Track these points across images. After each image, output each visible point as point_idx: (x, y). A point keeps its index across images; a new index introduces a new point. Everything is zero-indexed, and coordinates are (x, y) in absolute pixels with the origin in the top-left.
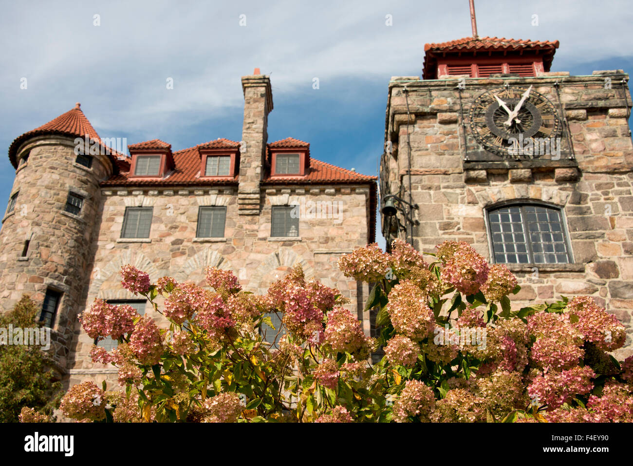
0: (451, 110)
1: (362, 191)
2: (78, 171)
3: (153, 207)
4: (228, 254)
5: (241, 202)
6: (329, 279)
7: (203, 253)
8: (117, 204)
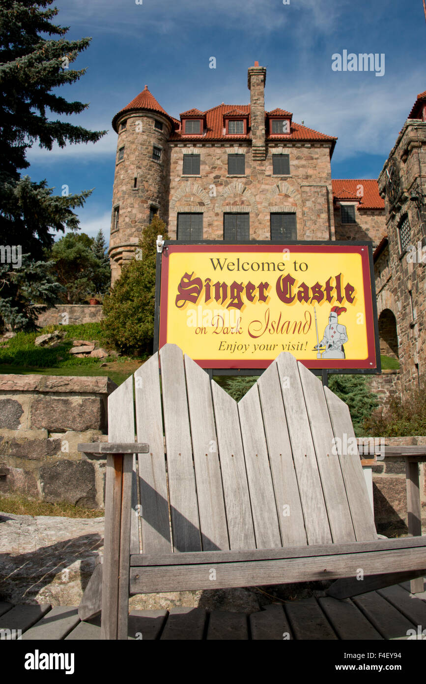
1: (327, 146)
2: (156, 133)
3: (200, 155)
4: (248, 185)
5: (254, 152)
6: (311, 202)
7: (233, 184)
8: (178, 153)
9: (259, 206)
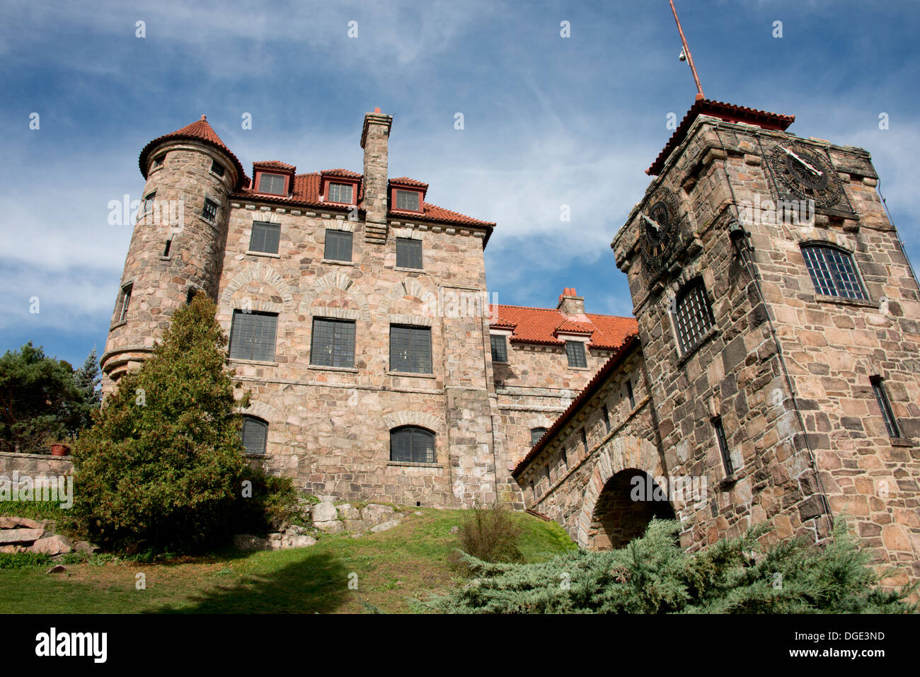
0: (756, 154)
2: (213, 179)
3: (280, 224)
4: (356, 278)
7: (332, 275)
9: (373, 312)
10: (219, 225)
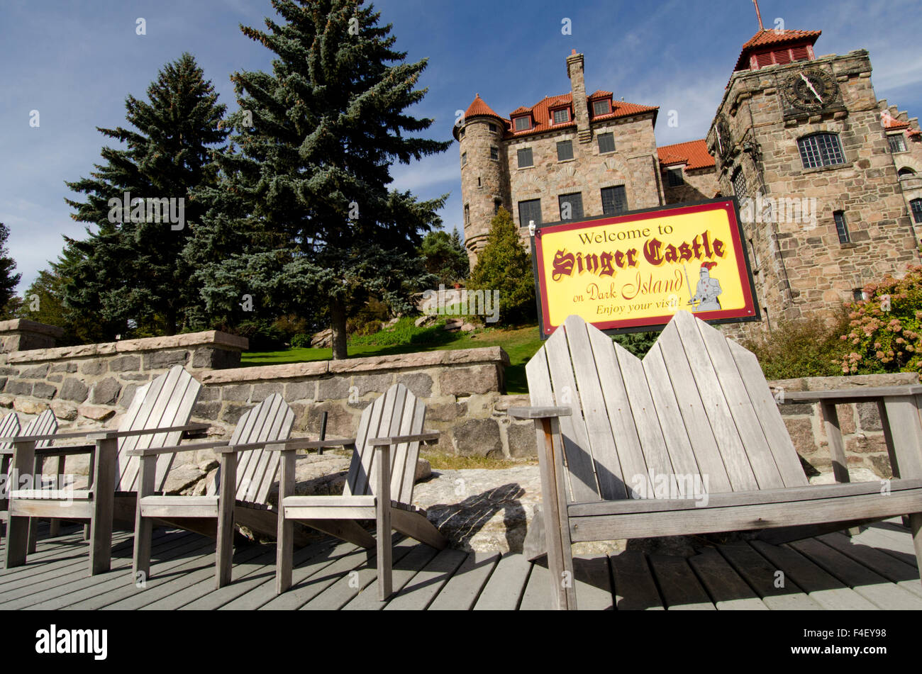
0: (772, 87)
1: (649, 116)
2: (491, 135)
3: (531, 148)
4: (578, 167)
5: (579, 136)
6: (638, 172)
7: (564, 169)
8: (513, 149)
9: (590, 184)
10: (501, 159)
